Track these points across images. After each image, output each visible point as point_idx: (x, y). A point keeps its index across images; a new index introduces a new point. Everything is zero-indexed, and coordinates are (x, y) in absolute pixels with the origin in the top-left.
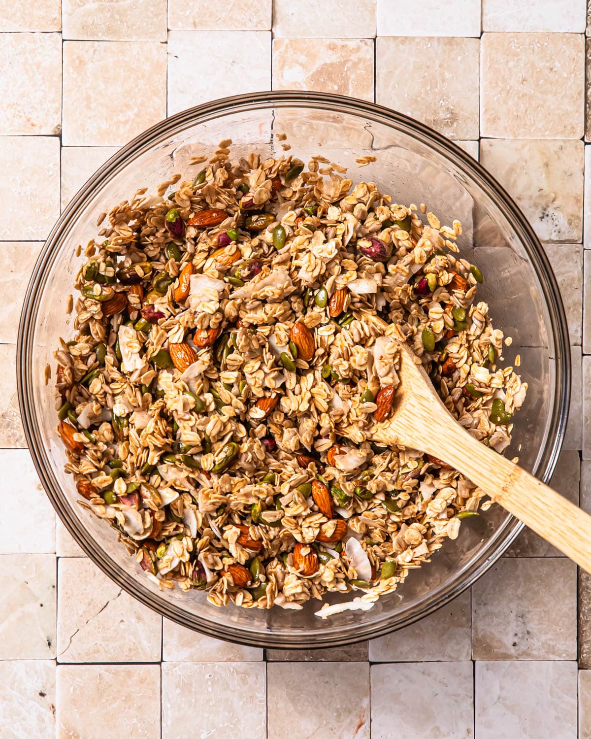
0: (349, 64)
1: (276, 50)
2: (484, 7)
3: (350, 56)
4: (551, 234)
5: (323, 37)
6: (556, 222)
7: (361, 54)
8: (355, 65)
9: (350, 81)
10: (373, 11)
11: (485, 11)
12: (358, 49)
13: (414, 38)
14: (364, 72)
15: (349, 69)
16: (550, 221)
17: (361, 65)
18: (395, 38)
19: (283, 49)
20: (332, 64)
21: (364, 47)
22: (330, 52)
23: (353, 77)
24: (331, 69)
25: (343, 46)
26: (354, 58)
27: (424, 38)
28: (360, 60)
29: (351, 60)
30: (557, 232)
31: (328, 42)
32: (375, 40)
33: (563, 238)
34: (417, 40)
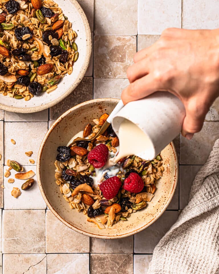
0: (126, 46)
1: (96, 40)
2: (183, 22)
3: (126, 43)
4: (211, 118)
5: (115, 35)
6: (213, 113)
7: (131, 42)
8: (129, 46)
9: (127, 53)
10: (136, 24)
11: (183, 24)
12: (130, 40)
13: (153, 35)
14: (132, 49)
15: (126, 48)
16: (210, 112)
17: (131, 47)
18: (145, 35)
19: (98, 40)
20: (119, 46)
21: (132, 39)
22: (118, 41)
23: (128, 51)
24: (118, 48)
25: (124, 39)
26: (128, 44)
27: (157, 36)
28: (131, 44)
29: (127, 45)
30: (213, 117)
31: (117, 37)
32: (137, 36)
33: (216, 120)
34: (155, 36)
